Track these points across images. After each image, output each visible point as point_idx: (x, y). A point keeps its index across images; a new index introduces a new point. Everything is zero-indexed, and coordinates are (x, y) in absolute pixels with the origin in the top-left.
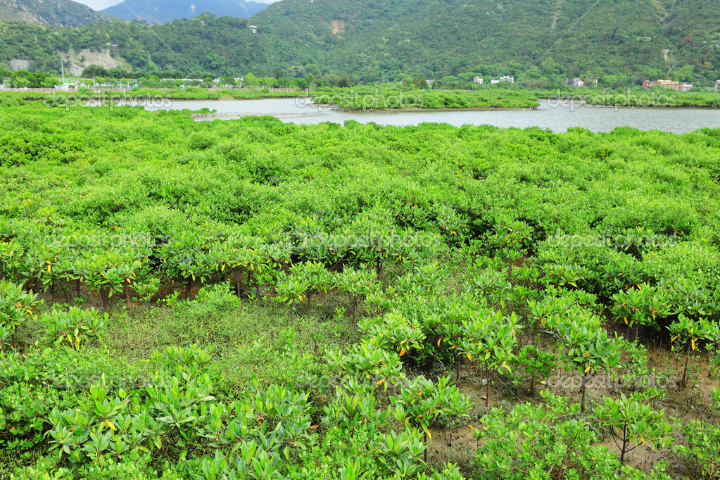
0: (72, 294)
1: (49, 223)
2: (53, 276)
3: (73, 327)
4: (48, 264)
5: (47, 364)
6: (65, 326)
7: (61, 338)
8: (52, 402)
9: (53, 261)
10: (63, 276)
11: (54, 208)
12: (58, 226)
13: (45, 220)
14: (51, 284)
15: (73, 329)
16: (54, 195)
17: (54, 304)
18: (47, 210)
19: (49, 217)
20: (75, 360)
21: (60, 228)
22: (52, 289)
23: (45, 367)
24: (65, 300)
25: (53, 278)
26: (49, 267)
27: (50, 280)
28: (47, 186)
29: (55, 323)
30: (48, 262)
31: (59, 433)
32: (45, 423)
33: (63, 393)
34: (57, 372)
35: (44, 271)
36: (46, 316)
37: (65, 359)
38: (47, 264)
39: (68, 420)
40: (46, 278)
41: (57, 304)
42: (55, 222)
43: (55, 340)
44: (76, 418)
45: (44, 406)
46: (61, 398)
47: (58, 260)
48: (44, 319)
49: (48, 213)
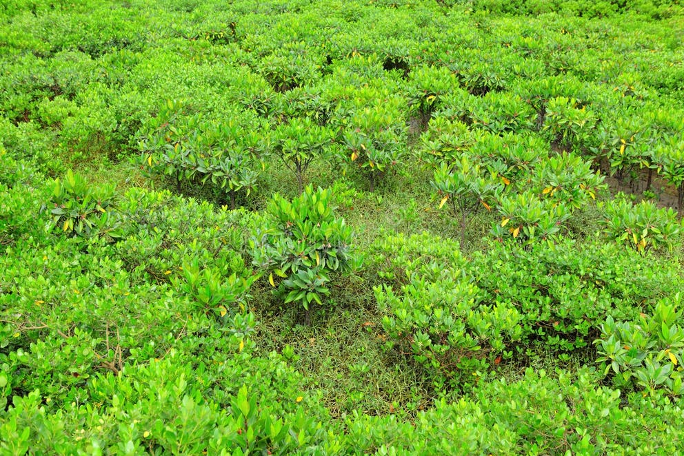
0: (640, 185)
1: (627, 93)
2: (625, 158)
3: (641, 225)
4: (622, 144)
5: (605, 262)
6: (633, 222)
7: (625, 236)
8: (603, 307)
9: (628, 141)
10: (636, 161)
11: (638, 76)
12: (639, 98)
13: (626, 88)
14: (620, 168)
15: (641, 229)
16: (639, 59)
17: (619, 193)
18: (629, 77)
19: (630, 85)
20: (638, 266)
21: (641, 101)
22: (620, 175)
23: (601, 265)
24: (631, 190)
25: (624, 163)
26: (623, 147)
27: (619, 163)
28: (632, 46)
29: (621, 217)
30: (623, 141)
31: (610, 346)
32: (591, 328)
33: (617, 301)
34: (614, 274)
35: (615, 151)
36: (612, 205)
37: (625, 262)
38: (620, 143)
39: (622, 334)
40: (615, 160)
41: (623, 194)
42: (636, 93)
43: (617, 236)
44: (634, 336)
45: (594, 309)
46: (613, 305)
47: (635, 140)
48: (610, 209)
49: (631, 80)
